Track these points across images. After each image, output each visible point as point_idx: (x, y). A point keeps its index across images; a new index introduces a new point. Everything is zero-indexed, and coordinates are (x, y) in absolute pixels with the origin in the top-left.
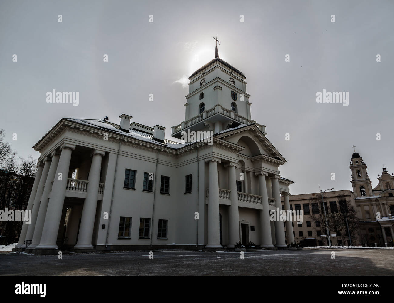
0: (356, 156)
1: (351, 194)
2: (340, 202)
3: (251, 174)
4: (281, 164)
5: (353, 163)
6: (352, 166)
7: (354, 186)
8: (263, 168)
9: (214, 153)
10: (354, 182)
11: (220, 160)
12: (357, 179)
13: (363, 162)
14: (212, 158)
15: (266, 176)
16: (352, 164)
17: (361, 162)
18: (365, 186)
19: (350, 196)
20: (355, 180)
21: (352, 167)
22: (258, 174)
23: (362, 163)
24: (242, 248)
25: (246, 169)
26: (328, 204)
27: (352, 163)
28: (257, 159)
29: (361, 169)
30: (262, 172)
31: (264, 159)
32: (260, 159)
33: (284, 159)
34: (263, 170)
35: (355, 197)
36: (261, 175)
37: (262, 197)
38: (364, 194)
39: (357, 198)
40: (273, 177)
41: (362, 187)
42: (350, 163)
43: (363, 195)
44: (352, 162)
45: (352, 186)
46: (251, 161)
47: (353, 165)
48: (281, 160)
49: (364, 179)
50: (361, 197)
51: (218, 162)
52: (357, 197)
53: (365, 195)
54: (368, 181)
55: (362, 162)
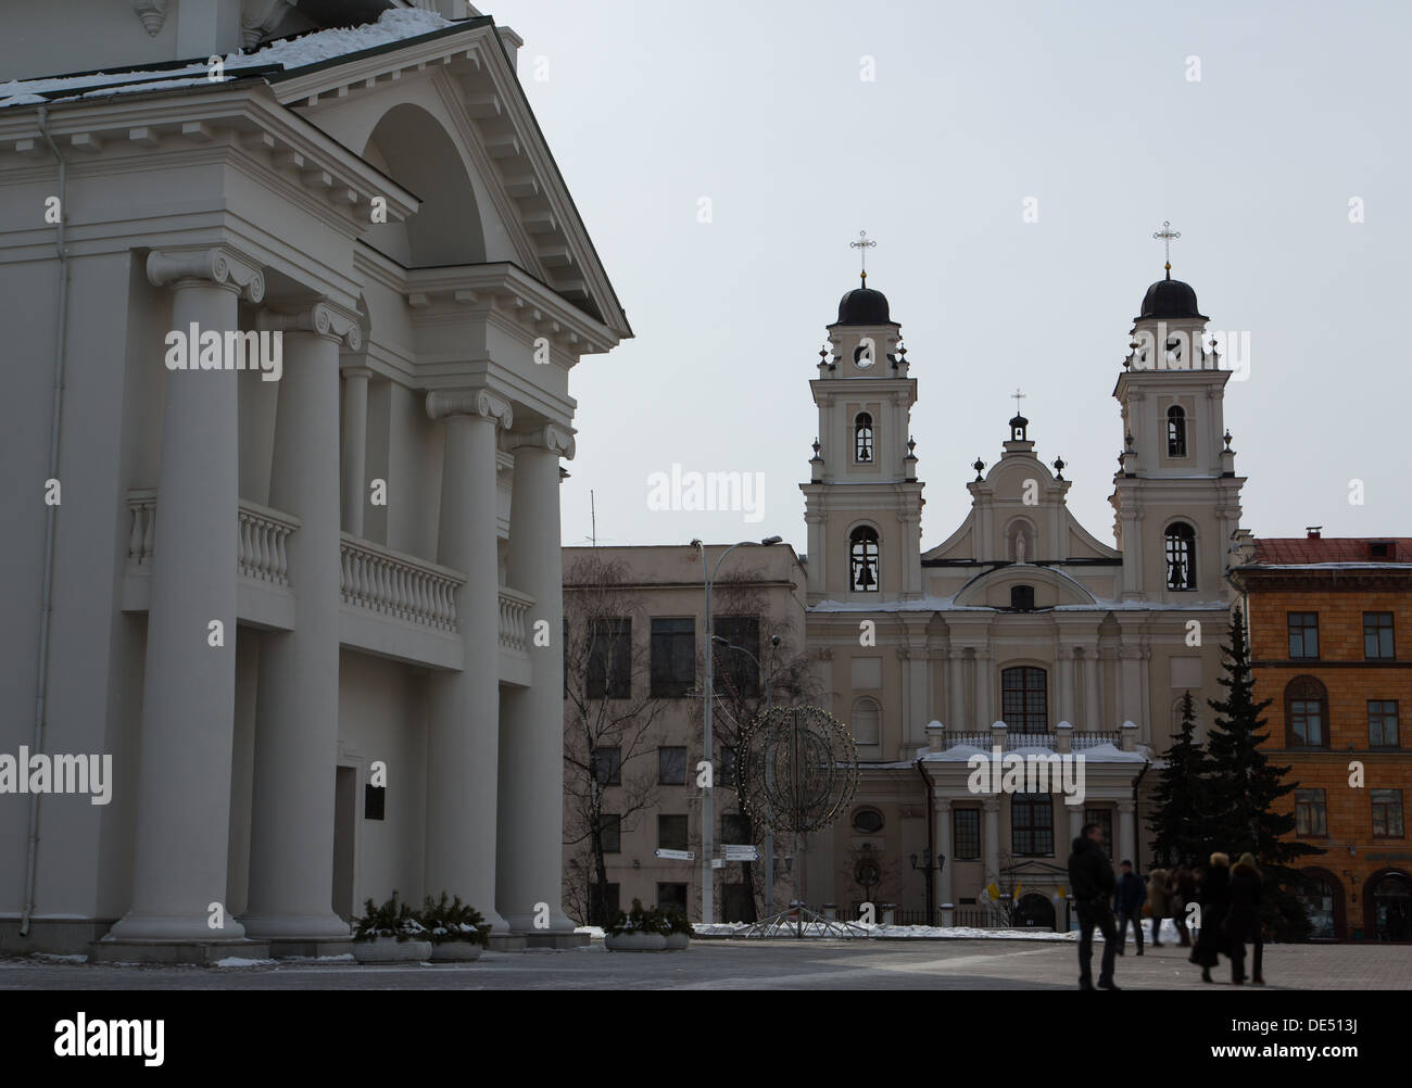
0: (864, 309)
1: (796, 576)
2: (722, 625)
3: (397, 400)
4: (598, 350)
5: (837, 359)
6: (829, 375)
7: (817, 517)
8: (491, 368)
9: (229, 221)
10: (819, 490)
11: (260, 276)
12: (842, 476)
13: (907, 357)
14: (215, 255)
15: (500, 429)
16: (832, 367)
17: (891, 358)
18: (884, 529)
19: (793, 587)
20: (830, 480)
21: (826, 390)
22: (447, 404)
23: (895, 366)
24: (413, 935)
25: (370, 363)
26: (642, 637)
27: (830, 359)
28: (459, 296)
29: (885, 402)
30: (482, 394)
31: (503, 297)
32: (482, 294)
33: (623, 312)
34: (488, 380)
35: (809, 594)
36: (472, 414)
37: (462, 577)
38: (866, 578)
39: (824, 602)
40: (535, 439)
41: (864, 534)
42: (824, 354)
43: (859, 587)
44: (829, 347)
45: (808, 516)
46: (406, 298)
47: (839, 374)
48: (600, 320)
49: (886, 475)
50: (846, 601)
51: (244, 289)
52: (823, 596)
53: (874, 587)
54: (907, 493)
55: (898, 357)
